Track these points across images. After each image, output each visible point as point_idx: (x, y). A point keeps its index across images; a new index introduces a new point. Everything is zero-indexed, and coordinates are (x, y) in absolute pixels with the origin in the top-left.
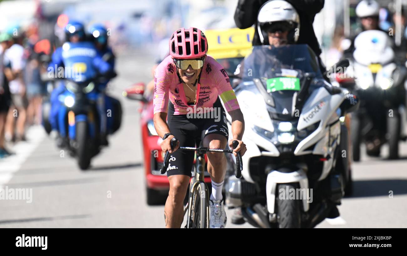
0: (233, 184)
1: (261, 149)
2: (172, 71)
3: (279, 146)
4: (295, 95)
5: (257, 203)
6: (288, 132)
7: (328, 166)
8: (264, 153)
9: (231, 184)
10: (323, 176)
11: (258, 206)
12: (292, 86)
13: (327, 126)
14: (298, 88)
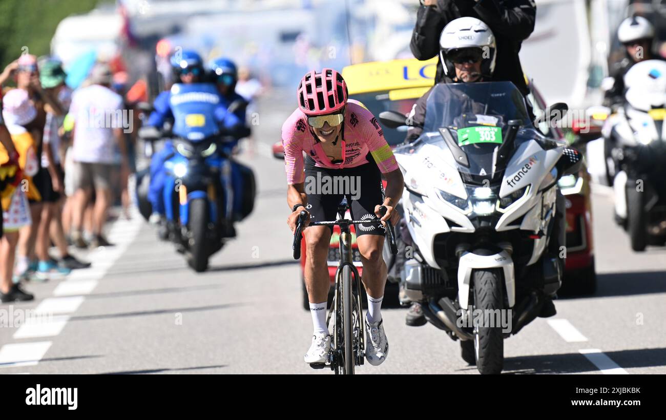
0: (412, 270)
1: (451, 223)
2: (303, 129)
3: (474, 219)
4: (496, 150)
5: (444, 296)
6: (486, 200)
7: (540, 245)
8: (454, 229)
9: (409, 272)
10: (533, 260)
11: (445, 300)
12: (492, 137)
13: (538, 192)
14: (500, 141)
